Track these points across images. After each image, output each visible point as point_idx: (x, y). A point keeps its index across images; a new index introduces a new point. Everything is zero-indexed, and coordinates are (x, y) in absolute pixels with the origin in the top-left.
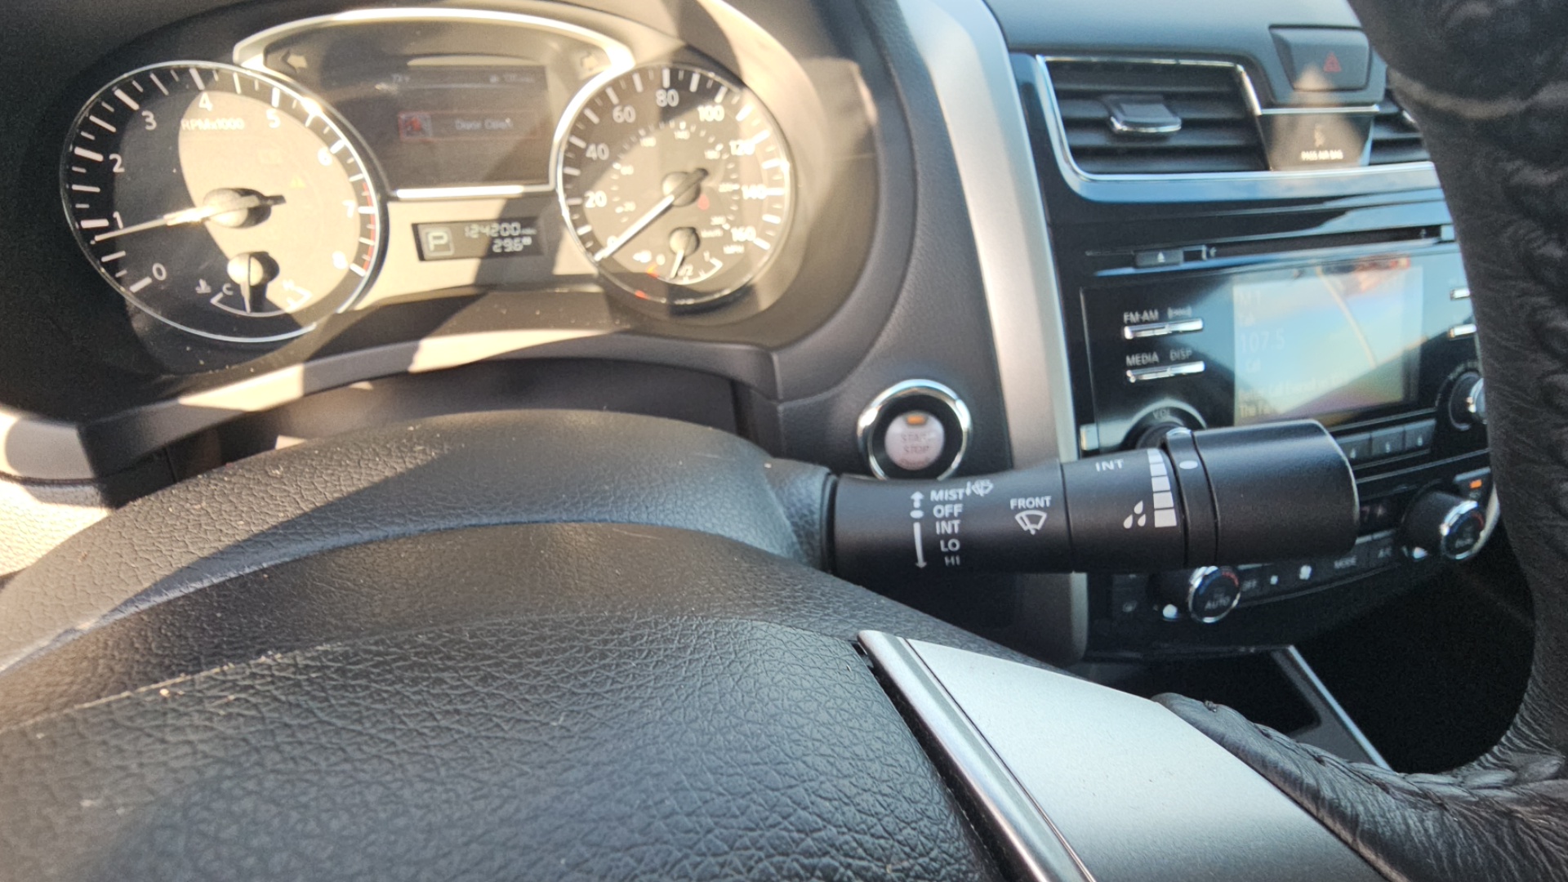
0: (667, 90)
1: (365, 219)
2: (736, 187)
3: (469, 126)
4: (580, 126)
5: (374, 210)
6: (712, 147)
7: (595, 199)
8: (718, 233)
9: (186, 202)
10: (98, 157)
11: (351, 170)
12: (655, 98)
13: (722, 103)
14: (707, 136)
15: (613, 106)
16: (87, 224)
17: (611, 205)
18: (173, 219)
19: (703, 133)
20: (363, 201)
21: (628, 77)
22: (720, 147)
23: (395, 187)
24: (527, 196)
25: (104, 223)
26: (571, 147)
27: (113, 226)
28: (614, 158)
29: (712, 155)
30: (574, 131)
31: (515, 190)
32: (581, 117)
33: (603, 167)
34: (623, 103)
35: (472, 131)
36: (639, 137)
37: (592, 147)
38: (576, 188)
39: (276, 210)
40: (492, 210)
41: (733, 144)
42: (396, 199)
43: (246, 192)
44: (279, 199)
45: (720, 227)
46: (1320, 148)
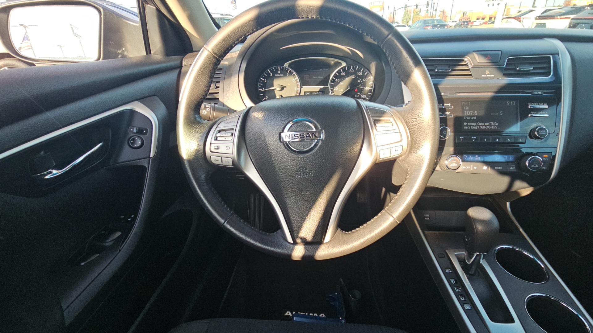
0: (352, 70)
1: (297, 90)
2: (363, 87)
3: (315, 77)
4: (335, 76)
5: (299, 89)
6: (359, 80)
7: (336, 89)
8: (358, 96)
9: (273, 86)
10: (263, 80)
11: (297, 82)
12: (349, 71)
13: (362, 72)
14: (358, 78)
15: (341, 72)
16: (260, 89)
17: (338, 90)
18: (271, 88)
19: (358, 77)
20: (298, 88)
21: (345, 67)
22: (361, 80)
23: (302, 86)
24: (324, 88)
25: (262, 89)
26: (333, 79)
27: (263, 89)
28: (340, 82)
29: (359, 81)
30: (334, 76)
31: (322, 87)
32: (335, 74)
33: (338, 83)
34: (343, 72)
35: (316, 78)
36: (345, 78)
37: (337, 79)
38: (333, 87)
39: (285, 89)
40: (318, 90)
41: (363, 79)
42: (303, 88)
43: (282, 85)
44: (285, 87)
45: (359, 95)
46: (487, 74)
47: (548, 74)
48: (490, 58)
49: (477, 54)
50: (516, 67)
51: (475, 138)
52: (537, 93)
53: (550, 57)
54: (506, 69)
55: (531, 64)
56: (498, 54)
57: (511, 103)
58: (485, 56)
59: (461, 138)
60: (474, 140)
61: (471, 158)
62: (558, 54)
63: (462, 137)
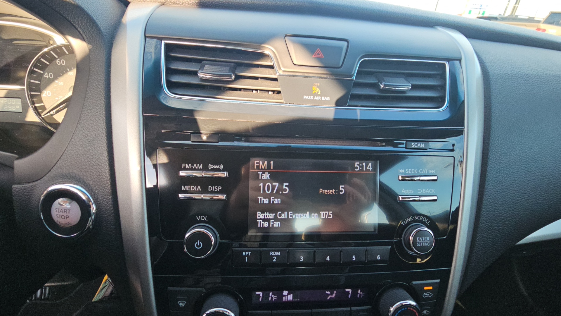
7: (47, 93)
15: (56, 59)
17: (52, 96)
21: (60, 47)
28: (55, 78)
33: (51, 81)
34: (60, 58)
36: (67, 71)
37: (47, 73)
40: (2, 93)
46: (316, 95)
47: (438, 102)
48: (322, 56)
49: (294, 42)
50: (379, 82)
51: (278, 253)
52: (417, 145)
53: (444, 65)
54: (357, 85)
55: (408, 76)
56: (340, 48)
57: (363, 166)
58: (310, 49)
59: (244, 253)
60: (274, 261)
61: (272, 298)
62: (460, 60)
63: (247, 253)
